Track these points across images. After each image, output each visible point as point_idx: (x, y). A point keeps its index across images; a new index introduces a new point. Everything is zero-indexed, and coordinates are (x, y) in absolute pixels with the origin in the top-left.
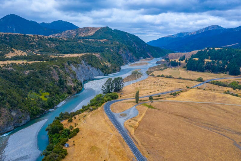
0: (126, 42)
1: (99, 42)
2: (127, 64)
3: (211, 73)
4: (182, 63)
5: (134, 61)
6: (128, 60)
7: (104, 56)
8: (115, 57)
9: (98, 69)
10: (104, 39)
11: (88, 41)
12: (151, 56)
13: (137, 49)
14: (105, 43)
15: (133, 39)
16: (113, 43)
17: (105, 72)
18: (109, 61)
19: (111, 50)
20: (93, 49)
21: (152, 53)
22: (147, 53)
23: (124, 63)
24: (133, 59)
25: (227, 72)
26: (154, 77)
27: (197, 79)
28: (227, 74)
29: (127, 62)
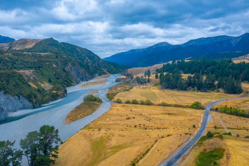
0: (77, 56)
1: (39, 56)
2: (78, 83)
3: (197, 91)
4: (151, 79)
5: (88, 79)
6: (78, 79)
7: (42, 74)
8: (59, 75)
9: (21, 97)
10: (46, 52)
11: (21, 55)
12: (107, 73)
13: (90, 64)
14: (47, 56)
15: (85, 54)
16: (58, 57)
17: (34, 101)
18: (50, 81)
19: (54, 65)
20: (24, 64)
21: (109, 69)
22: (103, 69)
23: (73, 82)
24: (86, 77)
25: (219, 89)
26: (122, 104)
27: (191, 105)
28: (220, 92)
29: (78, 82)
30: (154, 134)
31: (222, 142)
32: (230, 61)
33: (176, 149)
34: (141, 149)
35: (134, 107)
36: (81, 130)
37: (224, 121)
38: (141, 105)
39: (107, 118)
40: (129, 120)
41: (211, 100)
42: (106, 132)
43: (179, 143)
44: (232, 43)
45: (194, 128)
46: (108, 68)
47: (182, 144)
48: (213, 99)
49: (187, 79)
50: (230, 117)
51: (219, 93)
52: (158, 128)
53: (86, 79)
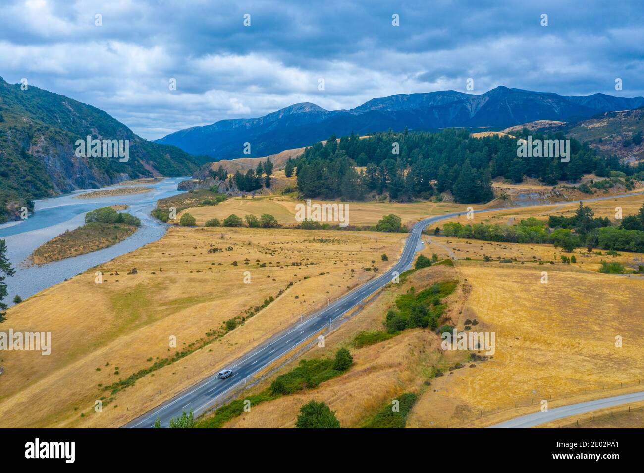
2: (66, 192)
3: (390, 201)
4: (276, 179)
5: (98, 185)
6: (69, 181)
12: (155, 173)
15: (89, 119)
21: (159, 163)
22: (141, 161)
23: (52, 187)
24: (92, 178)
25: (442, 194)
26: (197, 228)
27: (375, 225)
28: (445, 202)
29: (68, 188)
30: (287, 274)
31: (453, 270)
32: (466, 136)
33: (343, 294)
34: (252, 300)
35: (230, 232)
36: (79, 275)
37: (454, 249)
38: (249, 228)
39: (154, 252)
40: (217, 254)
41: (422, 216)
42: (153, 275)
43: (350, 284)
44: (467, 109)
45: (385, 262)
46: (157, 160)
47: (357, 285)
48: (427, 214)
49: (365, 174)
50: (467, 243)
51: (442, 204)
52: (293, 264)
53: (93, 182)
